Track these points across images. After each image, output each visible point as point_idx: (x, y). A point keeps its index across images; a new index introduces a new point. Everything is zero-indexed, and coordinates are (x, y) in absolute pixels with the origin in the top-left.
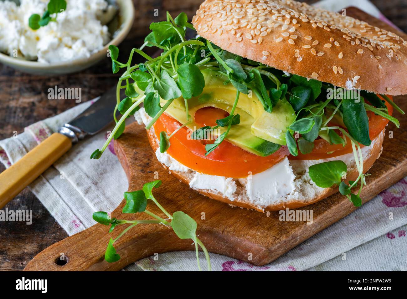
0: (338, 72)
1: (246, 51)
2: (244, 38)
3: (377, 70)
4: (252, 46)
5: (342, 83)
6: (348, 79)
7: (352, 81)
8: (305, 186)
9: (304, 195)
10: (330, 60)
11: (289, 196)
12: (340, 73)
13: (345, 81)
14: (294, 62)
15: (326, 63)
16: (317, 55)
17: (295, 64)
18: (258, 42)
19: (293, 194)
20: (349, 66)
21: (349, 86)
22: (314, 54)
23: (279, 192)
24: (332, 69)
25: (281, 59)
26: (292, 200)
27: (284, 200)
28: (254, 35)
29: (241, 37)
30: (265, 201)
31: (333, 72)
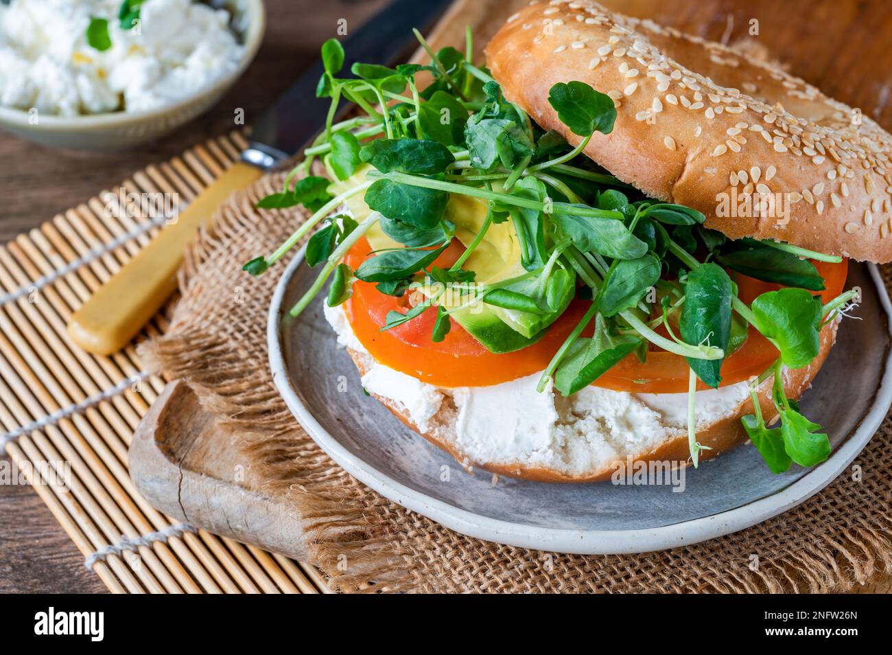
8: (575, 441)
9: (566, 460)
11: (535, 454)
19: (545, 452)
23: (517, 440)
26: (539, 464)
27: (522, 458)
30: (486, 450)
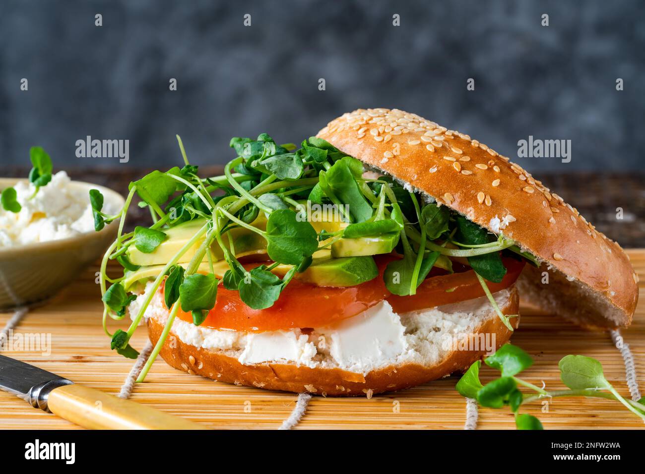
0: (484, 202)
1: (363, 151)
2: (367, 135)
3: (547, 222)
4: (374, 145)
5: (486, 218)
6: (497, 215)
7: (501, 221)
10: (478, 183)
11: (400, 357)
12: (487, 204)
13: (491, 218)
14: (423, 172)
15: (470, 185)
16: (460, 172)
17: (424, 175)
18: (384, 140)
20: (503, 200)
21: (495, 225)
22: (457, 170)
23: (384, 353)
24: (476, 196)
25: (407, 165)
27: (393, 362)
28: (381, 132)
29: (364, 133)
30: (365, 365)
31: (477, 200)
